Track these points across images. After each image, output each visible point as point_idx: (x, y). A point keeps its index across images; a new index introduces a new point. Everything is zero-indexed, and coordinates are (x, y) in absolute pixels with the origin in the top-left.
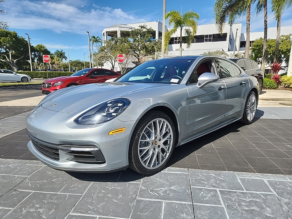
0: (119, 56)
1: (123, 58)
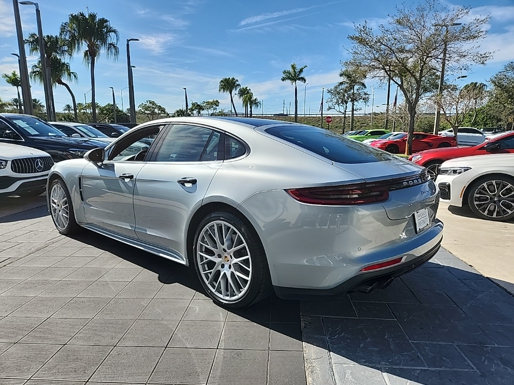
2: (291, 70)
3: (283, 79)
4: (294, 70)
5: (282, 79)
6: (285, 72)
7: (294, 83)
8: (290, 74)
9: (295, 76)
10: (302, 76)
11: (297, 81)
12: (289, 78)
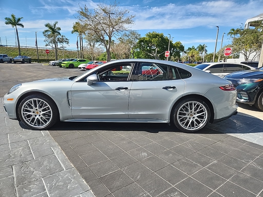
0: (226, 50)
1: (230, 52)
2: (11, 18)
3: (7, 23)
4: (14, 18)
5: (5, 23)
6: (6, 19)
7: (15, 27)
8: (11, 20)
9: (14, 22)
10: (20, 23)
11: (17, 26)
12: (10, 23)
